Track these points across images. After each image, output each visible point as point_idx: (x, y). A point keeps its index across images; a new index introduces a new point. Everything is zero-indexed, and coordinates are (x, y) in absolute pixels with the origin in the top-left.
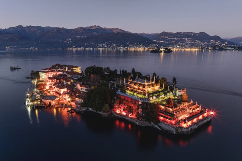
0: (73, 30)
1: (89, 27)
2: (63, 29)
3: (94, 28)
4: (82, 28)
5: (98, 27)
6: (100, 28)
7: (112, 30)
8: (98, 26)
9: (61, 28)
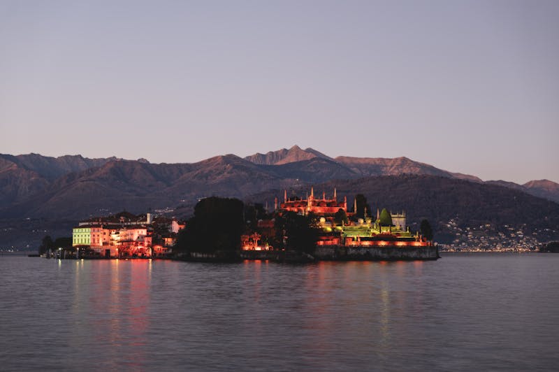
0: (188, 167)
1: (264, 156)
2: (143, 165)
3: (291, 159)
4: (230, 159)
5: (309, 156)
6: (319, 160)
7: (376, 166)
8: (309, 150)
9: (132, 162)
